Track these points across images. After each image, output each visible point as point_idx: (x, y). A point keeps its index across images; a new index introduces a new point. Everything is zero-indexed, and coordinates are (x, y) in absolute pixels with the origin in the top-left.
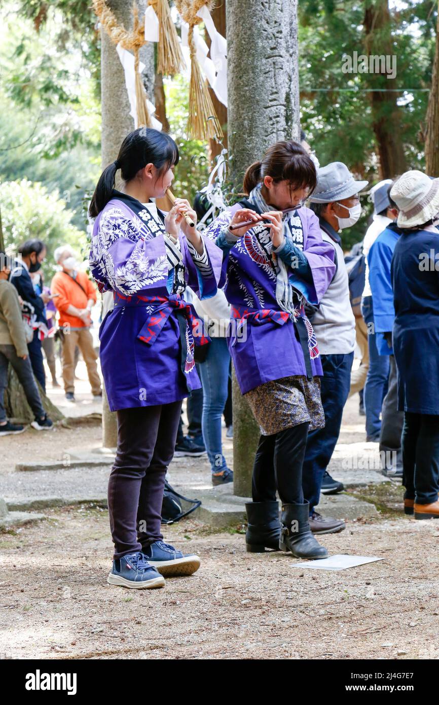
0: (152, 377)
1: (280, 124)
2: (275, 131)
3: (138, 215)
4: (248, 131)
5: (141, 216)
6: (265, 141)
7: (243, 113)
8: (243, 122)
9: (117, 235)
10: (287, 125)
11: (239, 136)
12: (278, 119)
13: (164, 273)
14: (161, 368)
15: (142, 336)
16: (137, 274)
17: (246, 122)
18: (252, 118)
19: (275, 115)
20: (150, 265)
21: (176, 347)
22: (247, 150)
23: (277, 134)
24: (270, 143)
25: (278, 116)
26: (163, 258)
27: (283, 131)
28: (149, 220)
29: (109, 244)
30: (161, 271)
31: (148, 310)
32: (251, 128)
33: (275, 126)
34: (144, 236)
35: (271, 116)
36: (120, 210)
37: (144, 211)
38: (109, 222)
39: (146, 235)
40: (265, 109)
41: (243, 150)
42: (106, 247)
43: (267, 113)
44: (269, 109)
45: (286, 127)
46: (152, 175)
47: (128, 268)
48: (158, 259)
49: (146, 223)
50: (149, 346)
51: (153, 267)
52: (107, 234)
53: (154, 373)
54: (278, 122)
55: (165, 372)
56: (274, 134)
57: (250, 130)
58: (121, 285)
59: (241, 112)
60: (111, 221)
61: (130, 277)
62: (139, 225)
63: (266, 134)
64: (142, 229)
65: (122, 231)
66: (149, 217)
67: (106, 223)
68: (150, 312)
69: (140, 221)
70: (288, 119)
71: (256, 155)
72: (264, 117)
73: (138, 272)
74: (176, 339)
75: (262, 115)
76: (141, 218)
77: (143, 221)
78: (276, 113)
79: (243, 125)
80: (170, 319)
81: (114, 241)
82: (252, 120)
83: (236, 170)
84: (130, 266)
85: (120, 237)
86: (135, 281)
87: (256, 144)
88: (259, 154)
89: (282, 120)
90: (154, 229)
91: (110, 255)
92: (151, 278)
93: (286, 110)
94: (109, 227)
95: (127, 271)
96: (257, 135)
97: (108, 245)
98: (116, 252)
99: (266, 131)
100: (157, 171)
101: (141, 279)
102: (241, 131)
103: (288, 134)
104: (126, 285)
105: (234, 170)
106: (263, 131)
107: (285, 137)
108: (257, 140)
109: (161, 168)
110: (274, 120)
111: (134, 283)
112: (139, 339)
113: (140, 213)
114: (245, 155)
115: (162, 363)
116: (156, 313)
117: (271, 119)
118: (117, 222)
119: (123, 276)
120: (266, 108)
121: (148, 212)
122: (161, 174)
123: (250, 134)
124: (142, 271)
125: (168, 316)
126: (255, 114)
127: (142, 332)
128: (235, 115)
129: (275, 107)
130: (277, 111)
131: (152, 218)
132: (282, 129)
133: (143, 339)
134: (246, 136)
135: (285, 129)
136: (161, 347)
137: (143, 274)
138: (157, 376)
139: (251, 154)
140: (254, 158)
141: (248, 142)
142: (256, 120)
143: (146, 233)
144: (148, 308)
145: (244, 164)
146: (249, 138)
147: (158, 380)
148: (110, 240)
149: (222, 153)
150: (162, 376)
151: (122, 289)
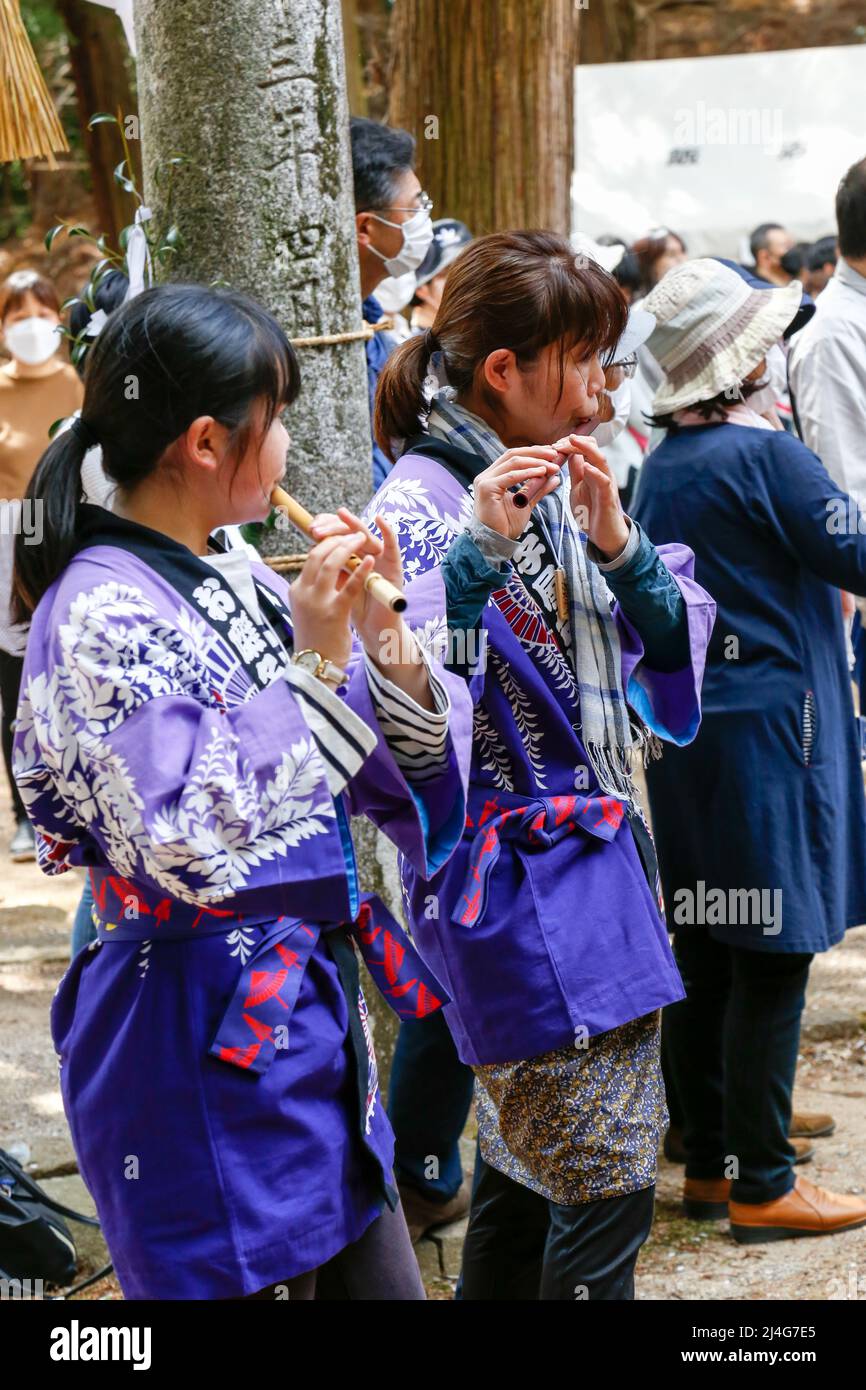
0: (269, 1182)
1: (304, 133)
2: (291, 151)
3: (194, 602)
4: (213, 154)
5: (202, 603)
6: (267, 183)
7: (196, 104)
8: (196, 128)
9: (145, 688)
10: (323, 134)
11: (188, 170)
12: (298, 117)
13: (316, 803)
14: (296, 1147)
15: (225, 1045)
16: (227, 826)
17: (207, 128)
18: (226, 115)
19: (290, 106)
20: (262, 788)
21: (340, 1062)
22: (215, 211)
23: (297, 160)
24: (281, 189)
25: (298, 110)
26: (303, 749)
27: (314, 152)
28: (230, 616)
29: (113, 717)
30: (303, 799)
31: (235, 946)
32: (223, 144)
33: (291, 138)
34: (221, 679)
35: (278, 109)
36: (135, 591)
37: (212, 582)
38: (101, 637)
39: (227, 676)
40: (261, 91)
41: (203, 210)
42: (100, 728)
43: (267, 102)
44: (273, 89)
45: (321, 139)
46: (216, 456)
47: (194, 810)
48: (286, 757)
49: (223, 628)
50: (253, 1076)
51: (273, 792)
52: (101, 680)
53: (277, 1165)
54: (298, 126)
55: (313, 1156)
56: (291, 164)
57: (220, 151)
58: (174, 870)
59: (191, 98)
60: (112, 634)
61: (206, 841)
62: (200, 641)
63: (270, 163)
64: (212, 655)
65: (160, 669)
66: (231, 607)
67: (89, 640)
68: (242, 953)
69: (203, 624)
70: (324, 115)
71: (241, 225)
72: (260, 114)
73: (228, 820)
74: (338, 1036)
75: (253, 107)
76: (203, 612)
77: (211, 621)
78: (293, 100)
79: (198, 138)
80: (313, 970)
81: (134, 707)
82: (226, 123)
83: (183, 267)
84: (199, 801)
85: (156, 693)
86: (223, 852)
87: (241, 191)
88: (252, 221)
89: (309, 118)
90: (251, 649)
91: (117, 761)
92: (274, 833)
93: (318, 91)
94: (104, 655)
95: (192, 822)
96: (242, 166)
97: (105, 722)
98: (147, 751)
99: (268, 155)
100: (229, 439)
101: (240, 842)
102: (192, 153)
103: (325, 161)
104: (193, 868)
105: (175, 268)
106: (258, 156)
107: (320, 168)
108: (244, 181)
109: (242, 424)
110: (288, 120)
111: (220, 860)
112: (217, 1060)
113: (198, 593)
114: (209, 224)
115: (299, 1130)
116: (262, 956)
117: (279, 118)
118: (132, 634)
119: (181, 842)
120: (264, 86)
121: (225, 586)
122: (244, 446)
123: (222, 163)
124: (243, 815)
125: (304, 958)
126: (236, 106)
127: (227, 1031)
128: (169, 109)
129: (289, 83)
130: (295, 94)
131: (240, 606)
132: (311, 145)
133: (235, 1058)
134: (208, 170)
135: (318, 145)
136: (292, 1071)
137: (246, 828)
138: (287, 1177)
139: (227, 221)
140: (235, 234)
141: (216, 187)
142: (235, 122)
143: (227, 668)
144: (232, 939)
145: (207, 251)
146: (217, 177)
147: (289, 1188)
148: (115, 703)
149: (137, 220)
150: (301, 1172)
151: (174, 886)
